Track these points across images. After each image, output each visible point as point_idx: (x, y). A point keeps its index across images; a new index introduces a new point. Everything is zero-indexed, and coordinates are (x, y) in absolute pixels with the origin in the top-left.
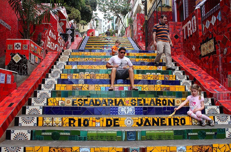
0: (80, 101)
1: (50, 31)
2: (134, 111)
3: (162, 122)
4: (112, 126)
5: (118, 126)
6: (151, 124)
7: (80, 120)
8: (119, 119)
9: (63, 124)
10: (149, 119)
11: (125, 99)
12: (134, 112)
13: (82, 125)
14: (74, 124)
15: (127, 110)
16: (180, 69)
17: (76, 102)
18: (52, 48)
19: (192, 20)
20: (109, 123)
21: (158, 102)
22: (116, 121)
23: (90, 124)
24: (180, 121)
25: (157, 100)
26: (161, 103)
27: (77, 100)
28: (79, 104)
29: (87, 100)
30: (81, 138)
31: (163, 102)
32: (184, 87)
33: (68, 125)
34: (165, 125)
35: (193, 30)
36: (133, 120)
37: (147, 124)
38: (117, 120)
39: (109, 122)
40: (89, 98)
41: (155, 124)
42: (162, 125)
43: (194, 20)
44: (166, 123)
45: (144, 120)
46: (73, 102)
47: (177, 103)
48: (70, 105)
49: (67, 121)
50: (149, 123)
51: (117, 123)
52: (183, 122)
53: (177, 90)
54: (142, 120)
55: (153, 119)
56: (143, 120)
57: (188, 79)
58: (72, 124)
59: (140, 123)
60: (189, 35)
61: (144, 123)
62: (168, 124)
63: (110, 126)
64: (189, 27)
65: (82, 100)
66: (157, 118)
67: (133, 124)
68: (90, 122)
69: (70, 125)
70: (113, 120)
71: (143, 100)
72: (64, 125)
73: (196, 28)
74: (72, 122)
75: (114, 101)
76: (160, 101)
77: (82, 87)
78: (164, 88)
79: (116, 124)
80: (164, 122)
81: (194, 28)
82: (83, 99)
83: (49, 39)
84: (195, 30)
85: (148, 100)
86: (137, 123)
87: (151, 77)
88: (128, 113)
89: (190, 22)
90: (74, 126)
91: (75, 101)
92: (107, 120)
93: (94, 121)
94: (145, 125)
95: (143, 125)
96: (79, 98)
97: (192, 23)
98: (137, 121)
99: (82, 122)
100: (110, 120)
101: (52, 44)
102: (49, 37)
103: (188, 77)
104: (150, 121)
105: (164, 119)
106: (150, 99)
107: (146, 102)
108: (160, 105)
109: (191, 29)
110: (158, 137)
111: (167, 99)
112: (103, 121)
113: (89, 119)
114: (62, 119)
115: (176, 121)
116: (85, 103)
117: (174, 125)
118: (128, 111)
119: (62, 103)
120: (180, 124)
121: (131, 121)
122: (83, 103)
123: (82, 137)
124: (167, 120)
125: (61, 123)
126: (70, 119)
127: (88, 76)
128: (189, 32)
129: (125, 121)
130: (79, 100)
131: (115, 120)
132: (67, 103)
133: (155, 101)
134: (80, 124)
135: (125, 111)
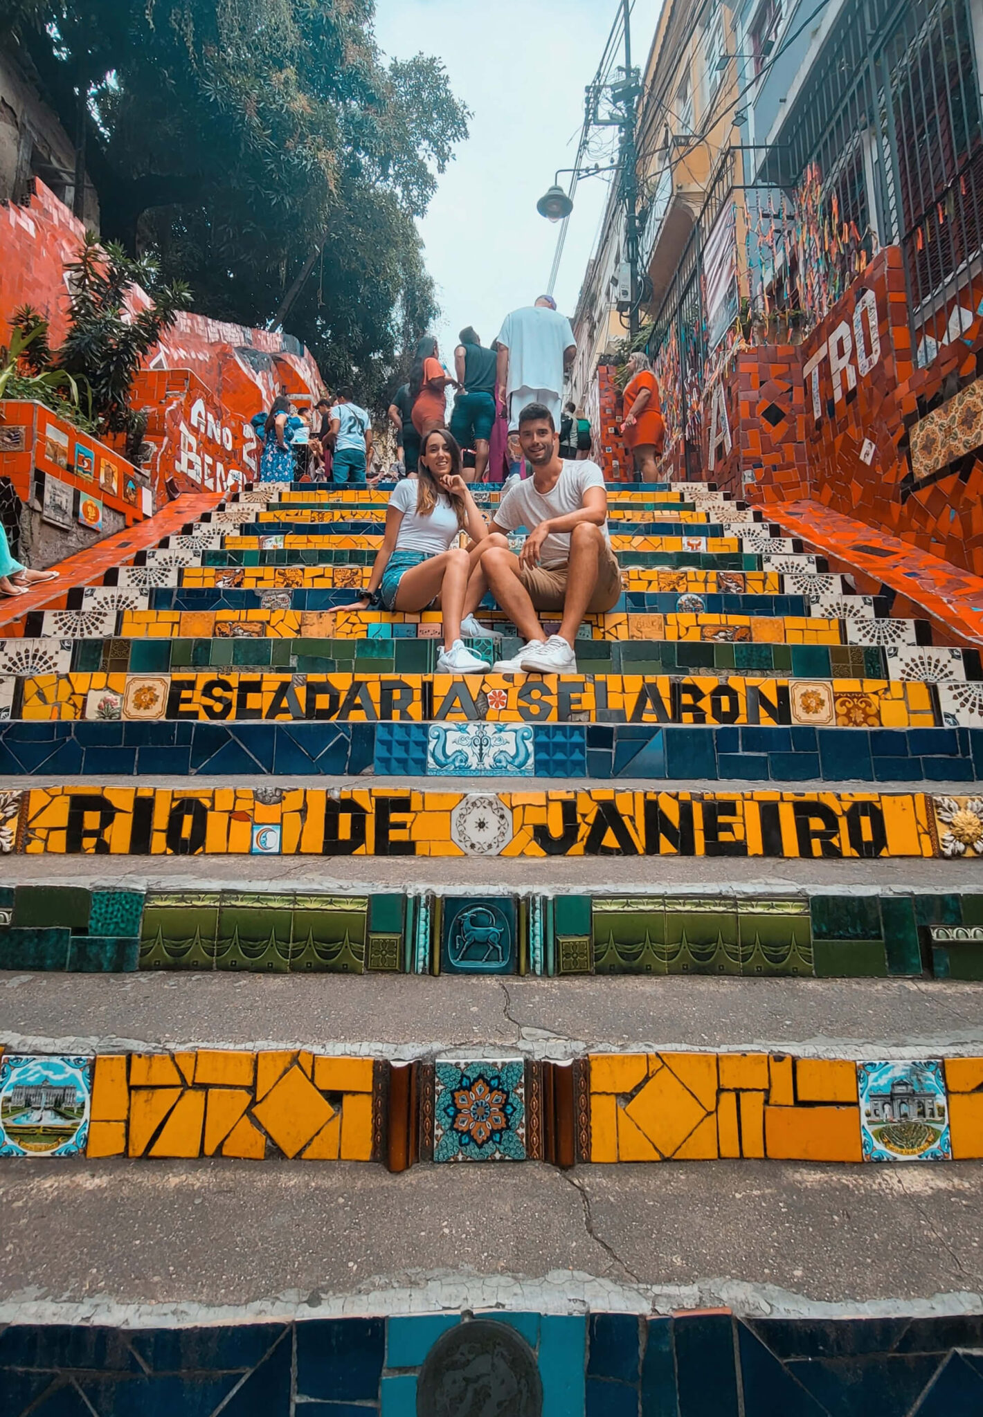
0: (217, 692)
1: (199, 406)
2: (531, 748)
3: (712, 830)
4: (361, 850)
5: (407, 848)
6: (640, 841)
7: (144, 807)
8: (415, 805)
9: (25, 833)
10: (623, 807)
11: (484, 682)
12: (531, 760)
13: (159, 841)
14: (106, 838)
15: (482, 743)
16: (799, 547)
17: (188, 701)
18: (209, 483)
19: (857, 317)
20: (344, 833)
21: (687, 699)
22: (395, 817)
23: (215, 835)
24: (843, 823)
25: (676, 690)
26: (705, 704)
27: (200, 686)
28: (208, 709)
29: (256, 687)
30: (95, 949)
31: (716, 704)
32: (835, 625)
33: (59, 841)
34: (738, 849)
35: (862, 361)
36: (507, 813)
37: (610, 840)
38: (403, 805)
39: (345, 820)
40: (267, 676)
41: (665, 844)
42: (716, 849)
43: (864, 315)
44: (740, 836)
45: (588, 811)
46: (174, 700)
47: (807, 708)
48: (156, 713)
49: (60, 814)
50: (622, 834)
51: (402, 826)
52: (867, 835)
53: (794, 640)
54: (569, 809)
55: (652, 808)
56: (580, 809)
57: (847, 590)
58: (91, 834)
59: (556, 830)
60: (838, 395)
61: (584, 831)
62: (755, 844)
63: (346, 849)
64: (841, 354)
65: (226, 686)
66: (676, 797)
67: (509, 836)
68: (215, 824)
69: (74, 843)
70: (369, 806)
71: (590, 687)
72: (36, 845)
73: (876, 346)
74: (92, 820)
75: (417, 695)
76: (697, 693)
77: (268, 622)
78: (718, 629)
79: (394, 835)
80: (728, 827)
81: (868, 351)
82: (234, 680)
83: (193, 441)
84: (875, 358)
85: (623, 691)
86: (541, 833)
87: (650, 582)
88: (488, 761)
89: (843, 330)
90: (103, 848)
91: (185, 695)
92: (334, 808)
93: (244, 817)
94: (594, 846)
95: (578, 847)
96: (212, 676)
97: (859, 331)
98: (535, 817)
99: (160, 819)
100: (349, 805)
101: (213, 468)
102: (194, 430)
103: (850, 579)
104: (632, 819)
105: (729, 808)
106: (634, 683)
107: (614, 702)
108: (700, 718)
109: (853, 360)
110: (686, 949)
111: (737, 682)
112: (303, 812)
113: (213, 799)
114: (23, 801)
115: (817, 824)
116: (242, 701)
117: (806, 852)
118: (491, 752)
119: (106, 701)
120: (847, 850)
121: (492, 820)
122: (235, 703)
123: (102, 944)
124: (753, 815)
126: (79, 805)
127: (322, 576)
128: (836, 380)
129: (456, 814)
130: (208, 690)
131: (386, 806)
132: (138, 706)
133: (665, 692)
134: (140, 843)
135: (468, 750)
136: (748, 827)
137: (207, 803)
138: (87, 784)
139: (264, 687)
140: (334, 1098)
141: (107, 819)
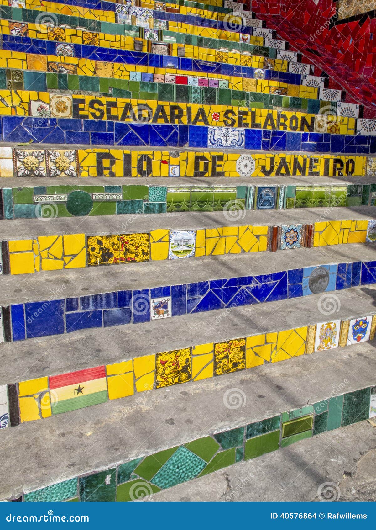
0: (96, 106)
2: (244, 138)
3: (311, 167)
4: (207, 175)
5: (222, 174)
6: (291, 171)
7: (127, 158)
8: (225, 159)
9: (79, 168)
10: (288, 160)
11: (211, 109)
12: (244, 143)
13: (134, 172)
14: (113, 170)
15: (227, 135)
16: (288, 48)
17: (83, 110)
20: (201, 169)
21: (282, 120)
22: (218, 163)
23: (155, 170)
24: (345, 165)
25: (279, 116)
26: (287, 123)
27: (87, 102)
28: (93, 114)
29: (114, 104)
30: (152, 206)
31: (291, 123)
32: (316, 90)
33: (94, 171)
34: (317, 174)
36: (254, 162)
37: (283, 171)
38: (221, 158)
39: (202, 163)
40: (119, 100)
41: (298, 172)
42: (311, 174)
44: (318, 170)
45: (278, 160)
46: (76, 108)
47: (319, 126)
48: (68, 114)
49: (92, 160)
50: (287, 170)
51: (220, 166)
52: (350, 169)
54: (272, 160)
55: (296, 160)
56: (275, 161)
58: (105, 169)
59: (268, 168)
61: (276, 168)
62: (322, 172)
63: (202, 174)
65: (101, 104)
66: (303, 157)
67: (254, 170)
68: (155, 164)
69: (100, 173)
70: (210, 159)
71: (250, 113)
72: (84, 174)
74: (106, 163)
75: (185, 113)
76: (285, 118)
78: (276, 88)
79: (218, 169)
80: (316, 167)
82: (104, 101)
85: (261, 116)
86: (263, 168)
87: (237, 60)
90: (112, 174)
91: (81, 106)
92: (197, 159)
93: (165, 162)
94: (278, 173)
95: (273, 173)
96: (93, 98)
98: (262, 163)
99: (134, 163)
100: (203, 158)
103: (313, 69)
104: (290, 164)
105: (316, 161)
106: (265, 112)
107: (258, 121)
108: (285, 128)
110: (317, 201)
111: (299, 115)
112: (187, 160)
113: (153, 155)
114: (76, 155)
115: (338, 166)
116: (109, 111)
117: (334, 174)
118: (230, 139)
119: (41, 107)
120: (345, 174)
122: (105, 112)
123: (154, 205)
124: (322, 162)
125: (73, 166)
126: (101, 157)
127: (76, 35)
129: (238, 161)
130: (92, 103)
131: (215, 159)
132: (59, 110)
133: (275, 117)
134: (127, 172)
135: (222, 138)
136: (320, 167)
137: (151, 157)
138: (103, 149)
139: (119, 104)
140: (258, 237)
141: (113, 162)
